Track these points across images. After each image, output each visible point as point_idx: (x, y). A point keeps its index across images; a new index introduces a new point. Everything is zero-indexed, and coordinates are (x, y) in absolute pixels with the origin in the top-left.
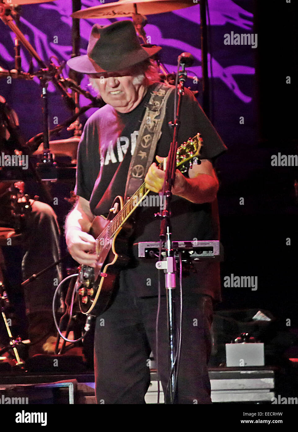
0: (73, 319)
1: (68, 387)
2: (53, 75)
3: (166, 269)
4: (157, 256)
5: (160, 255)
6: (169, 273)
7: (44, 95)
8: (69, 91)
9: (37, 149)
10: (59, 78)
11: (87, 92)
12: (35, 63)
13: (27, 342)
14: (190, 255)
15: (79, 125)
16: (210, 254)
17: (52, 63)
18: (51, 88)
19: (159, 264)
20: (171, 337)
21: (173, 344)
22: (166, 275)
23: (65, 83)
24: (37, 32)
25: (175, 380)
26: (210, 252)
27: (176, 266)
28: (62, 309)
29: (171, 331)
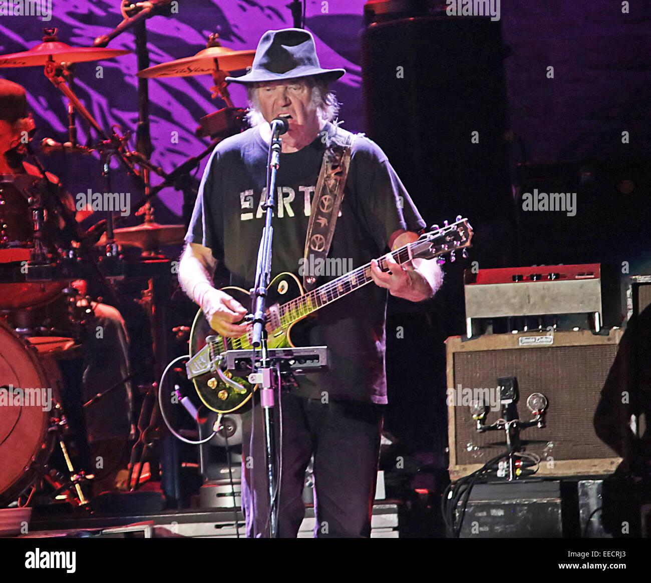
0: (148, 448)
1: (143, 531)
2: (117, 148)
3: (261, 384)
4: (250, 367)
5: (253, 367)
6: (265, 389)
7: (105, 174)
8: (137, 168)
9: (98, 239)
10: (124, 151)
11: (160, 168)
12: (93, 134)
13: (90, 477)
14: (291, 365)
15: (150, 209)
16: (316, 364)
17: (115, 133)
18: (115, 164)
19: (252, 377)
20: (270, 466)
21: (272, 475)
22: (261, 391)
23: (132, 158)
24: (96, 96)
25: (275, 519)
26: (315, 361)
27: (274, 379)
28: (132, 435)
29: (270, 459)
